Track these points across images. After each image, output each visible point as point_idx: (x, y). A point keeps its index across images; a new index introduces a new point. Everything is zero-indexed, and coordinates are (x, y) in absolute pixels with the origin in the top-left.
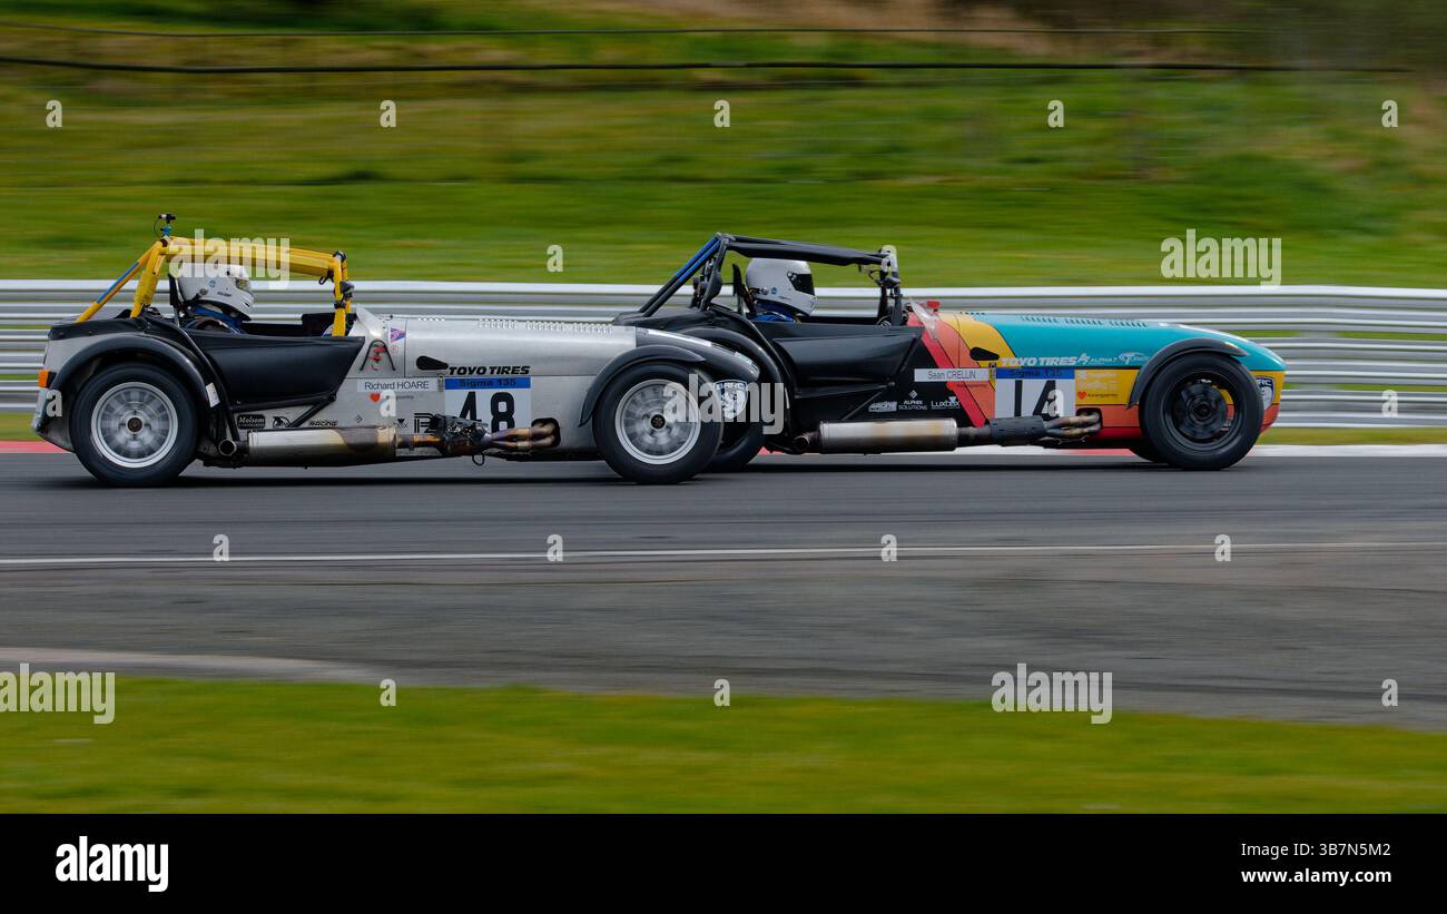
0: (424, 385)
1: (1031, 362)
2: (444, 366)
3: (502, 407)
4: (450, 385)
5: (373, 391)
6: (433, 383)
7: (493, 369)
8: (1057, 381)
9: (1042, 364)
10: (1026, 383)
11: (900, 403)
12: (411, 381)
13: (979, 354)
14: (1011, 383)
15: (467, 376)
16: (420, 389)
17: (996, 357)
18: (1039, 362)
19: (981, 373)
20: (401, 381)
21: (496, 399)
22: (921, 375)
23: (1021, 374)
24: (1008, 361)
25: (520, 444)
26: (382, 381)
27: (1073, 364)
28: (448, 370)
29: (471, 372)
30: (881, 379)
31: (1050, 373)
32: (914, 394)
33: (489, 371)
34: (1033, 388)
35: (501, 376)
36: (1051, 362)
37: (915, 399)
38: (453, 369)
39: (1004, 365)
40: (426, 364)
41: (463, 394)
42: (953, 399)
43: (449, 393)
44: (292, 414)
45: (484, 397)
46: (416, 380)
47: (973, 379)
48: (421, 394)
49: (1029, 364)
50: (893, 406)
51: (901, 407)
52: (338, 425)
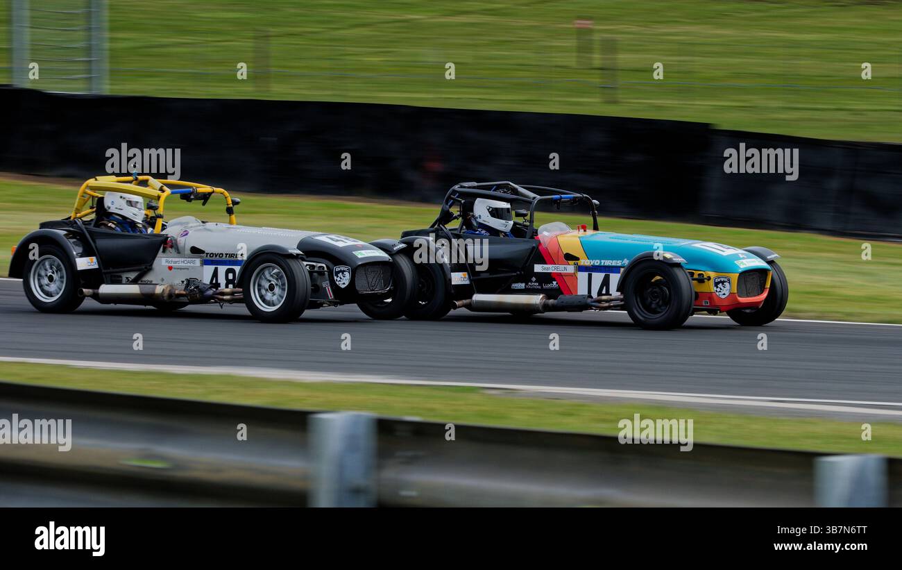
0: (194, 262)
1: (597, 262)
2: (203, 252)
3: (231, 277)
4: (205, 262)
5: (170, 265)
6: (198, 262)
7: (226, 254)
8: (611, 274)
9: (602, 264)
10: (594, 275)
11: (527, 284)
12: (188, 259)
13: (569, 257)
14: (586, 274)
15: (214, 258)
16: (192, 265)
17: (577, 259)
18: (601, 263)
19: (570, 268)
20: (183, 259)
21: (228, 271)
22: (538, 268)
23: (590, 269)
24: (584, 262)
25: (225, 297)
26: (174, 259)
27: (620, 264)
28: (205, 255)
29: (216, 256)
30: (514, 269)
31: (607, 269)
32: (534, 279)
33: (224, 255)
34: (598, 278)
35: (230, 259)
36: (608, 263)
37: (535, 282)
38: (207, 254)
39: (582, 264)
40: (195, 251)
41: (212, 268)
42: (555, 283)
43: (206, 267)
44: (132, 276)
45: (222, 270)
46: (190, 259)
47: (565, 272)
48: (193, 268)
49: (596, 264)
50: (522, 286)
51: (527, 287)
52: (153, 283)
